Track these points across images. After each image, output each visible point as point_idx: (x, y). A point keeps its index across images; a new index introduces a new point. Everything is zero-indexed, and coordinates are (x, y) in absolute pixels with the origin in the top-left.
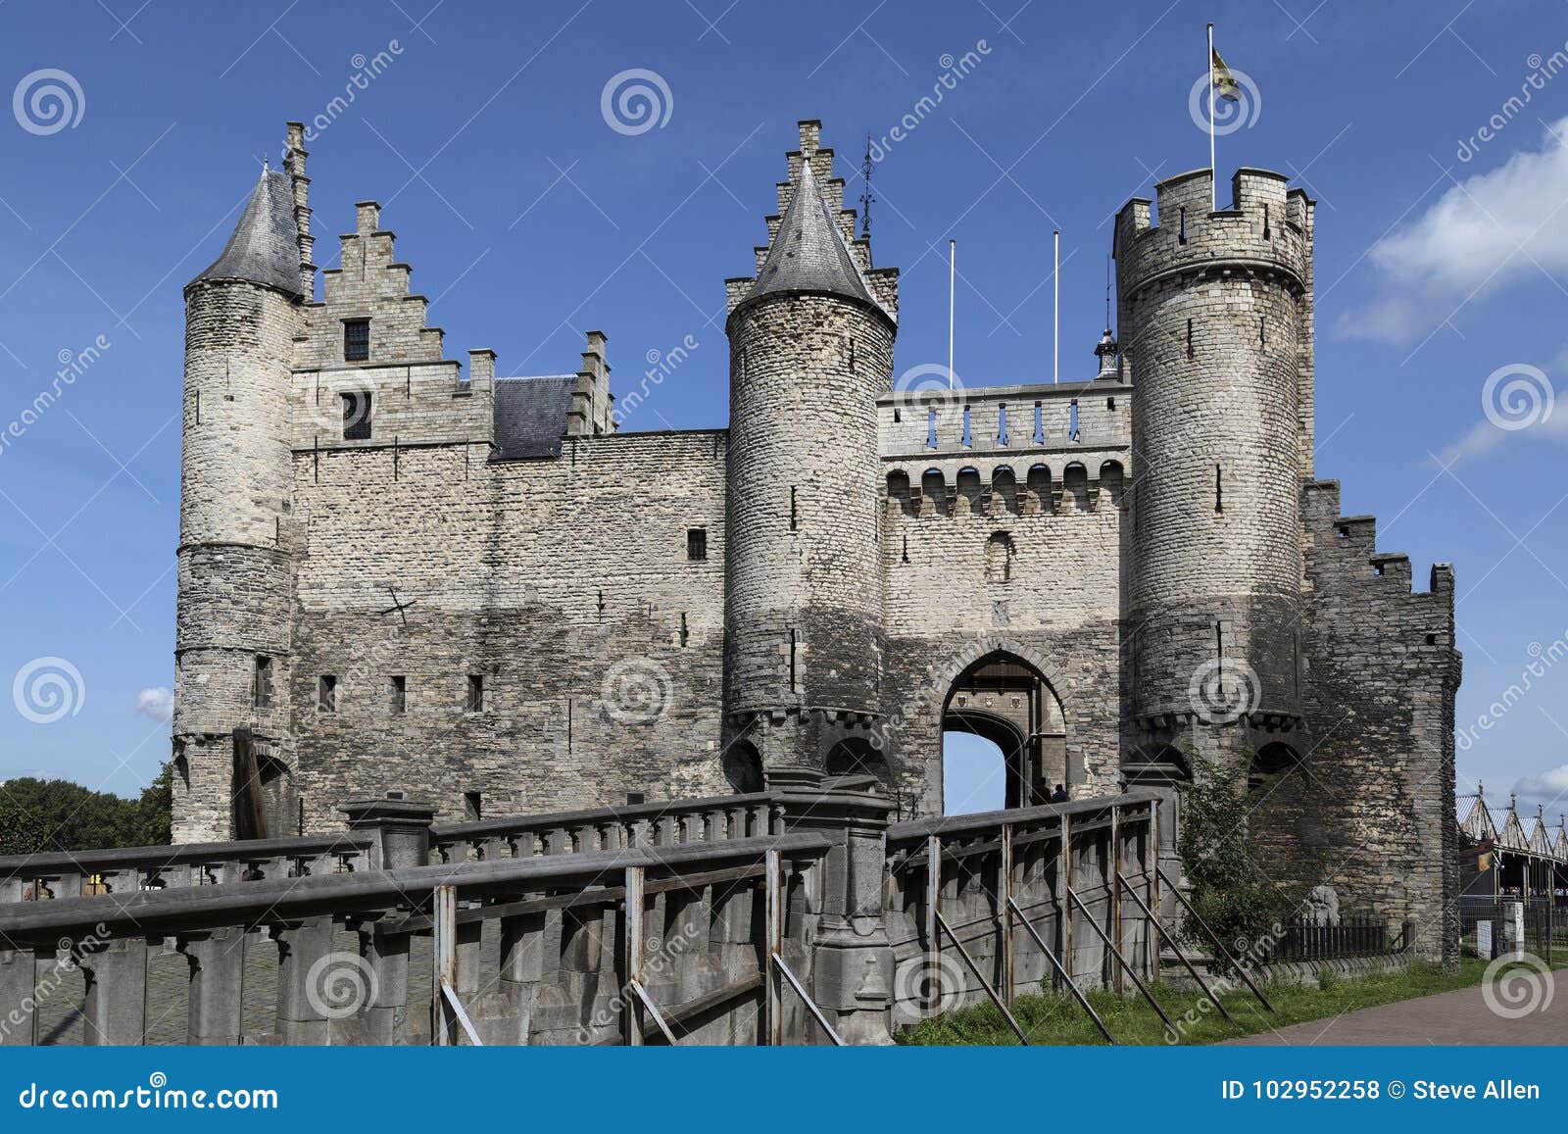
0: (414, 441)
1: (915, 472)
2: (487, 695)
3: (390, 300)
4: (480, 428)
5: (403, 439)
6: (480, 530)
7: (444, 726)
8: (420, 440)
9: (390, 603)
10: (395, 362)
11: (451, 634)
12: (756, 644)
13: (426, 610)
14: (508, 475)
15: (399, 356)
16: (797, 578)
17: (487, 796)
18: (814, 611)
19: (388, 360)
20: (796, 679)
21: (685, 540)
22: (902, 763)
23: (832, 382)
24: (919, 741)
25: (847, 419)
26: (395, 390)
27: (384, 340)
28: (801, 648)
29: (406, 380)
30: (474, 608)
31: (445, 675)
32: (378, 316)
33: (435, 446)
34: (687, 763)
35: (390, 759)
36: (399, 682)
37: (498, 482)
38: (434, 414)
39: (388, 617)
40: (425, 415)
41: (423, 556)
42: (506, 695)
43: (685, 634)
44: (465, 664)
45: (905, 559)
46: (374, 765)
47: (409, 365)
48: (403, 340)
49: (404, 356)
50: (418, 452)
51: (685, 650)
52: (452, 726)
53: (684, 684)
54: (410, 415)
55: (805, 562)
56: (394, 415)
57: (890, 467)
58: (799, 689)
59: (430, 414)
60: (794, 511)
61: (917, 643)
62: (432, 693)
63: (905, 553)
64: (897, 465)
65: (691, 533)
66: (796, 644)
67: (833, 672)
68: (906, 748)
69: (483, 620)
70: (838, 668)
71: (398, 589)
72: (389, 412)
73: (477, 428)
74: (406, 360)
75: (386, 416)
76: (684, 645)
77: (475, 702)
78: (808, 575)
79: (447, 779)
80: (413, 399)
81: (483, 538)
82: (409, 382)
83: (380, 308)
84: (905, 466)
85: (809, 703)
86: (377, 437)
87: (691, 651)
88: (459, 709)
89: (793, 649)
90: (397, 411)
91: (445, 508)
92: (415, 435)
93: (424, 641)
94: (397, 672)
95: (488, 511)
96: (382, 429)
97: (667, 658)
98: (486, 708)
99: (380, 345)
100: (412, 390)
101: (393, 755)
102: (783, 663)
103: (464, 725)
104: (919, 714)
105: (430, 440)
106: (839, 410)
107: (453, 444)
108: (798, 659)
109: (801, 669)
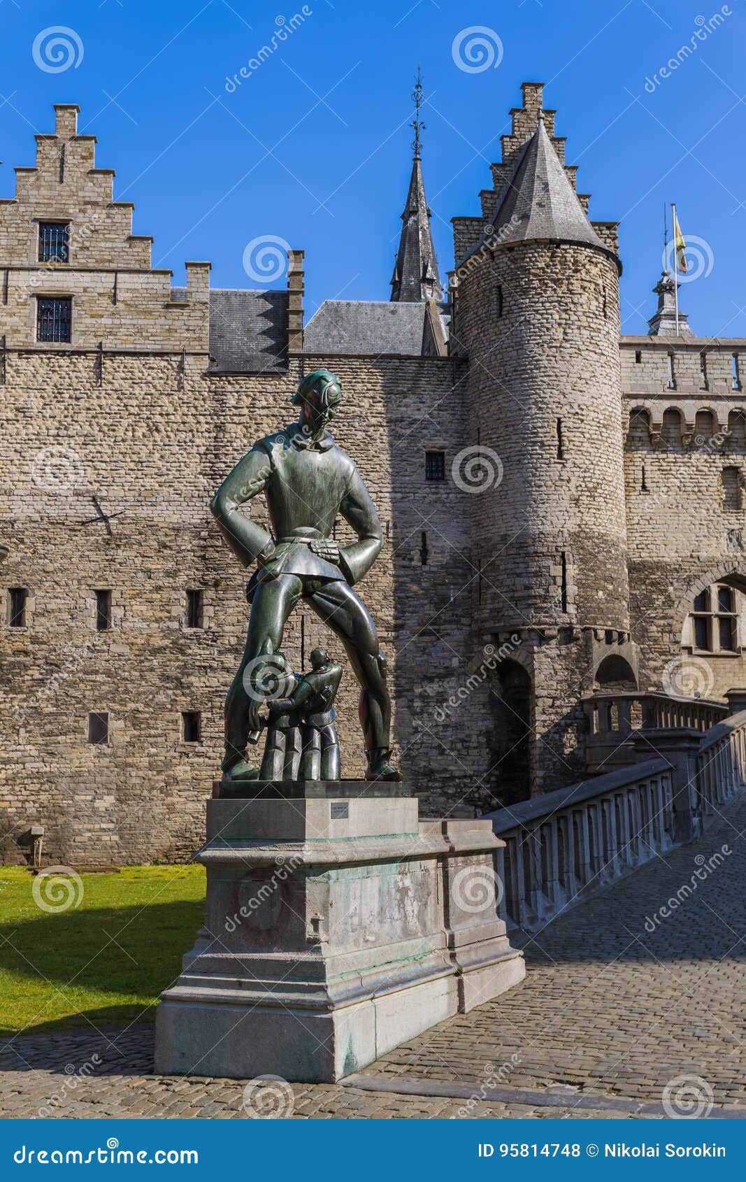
0: (121, 348)
1: (657, 410)
2: (208, 611)
3: (95, 204)
4: (200, 339)
5: (109, 345)
6: (198, 441)
7: (158, 642)
8: (129, 347)
9: (93, 513)
10: (100, 266)
11: (165, 547)
12: (522, 566)
13: (135, 521)
14: (229, 388)
15: (103, 261)
16: (565, 504)
17: (209, 715)
18: (582, 535)
19: (91, 265)
20: (569, 599)
21: (423, 461)
22: (648, 678)
23: (592, 325)
24: (663, 657)
25: (603, 359)
26: (100, 294)
27: (87, 244)
28: (572, 570)
29: (113, 285)
30: (193, 521)
31: (158, 589)
32: (80, 218)
33: (147, 354)
34: (431, 680)
35: (93, 677)
36: (103, 597)
37: (218, 396)
38: (146, 322)
39: (91, 528)
40: (134, 322)
41: (132, 465)
42: (230, 611)
43: (424, 552)
44: (182, 579)
45: (644, 487)
46: (73, 685)
47: (116, 272)
48: (109, 245)
49: (110, 261)
50: (128, 360)
51: (426, 568)
52: (167, 642)
53: (426, 602)
54: (117, 321)
55: (573, 490)
56: (99, 321)
57: (634, 403)
58: (571, 609)
59: (140, 322)
60: (560, 441)
61: (659, 566)
62: (143, 608)
63: (644, 483)
64: (640, 402)
65: (430, 455)
66: (567, 566)
67: (601, 593)
68: (652, 663)
69: (203, 534)
70: (604, 589)
71: (103, 499)
72: (92, 316)
73: (195, 339)
74: (113, 266)
75: (89, 321)
76: (424, 563)
77: (194, 617)
78: (577, 501)
79: (161, 698)
80: (120, 306)
81: (202, 450)
82: (115, 288)
83: (84, 211)
84: (648, 404)
85: (580, 622)
86: (77, 342)
87: (433, 569)
88: (175, 625)
89: (564, 570)
90: (102, 316)
91: (158, 418)
92: (125, 342)
93: (134, 554)
94: (101, 585)
95: (207, 423)
96: (84, 333)
97: (407, 576)
98: (206, 623)
99: (82, 249)
100: (120, 296)
101: (96, 672)
102: (555, 583)
103: (182, 641)
104: (663, 632)
105: (139, 348)
106: (598, 351)
107: (167, 354)
108: (569, 581)
109: (572, 589)
